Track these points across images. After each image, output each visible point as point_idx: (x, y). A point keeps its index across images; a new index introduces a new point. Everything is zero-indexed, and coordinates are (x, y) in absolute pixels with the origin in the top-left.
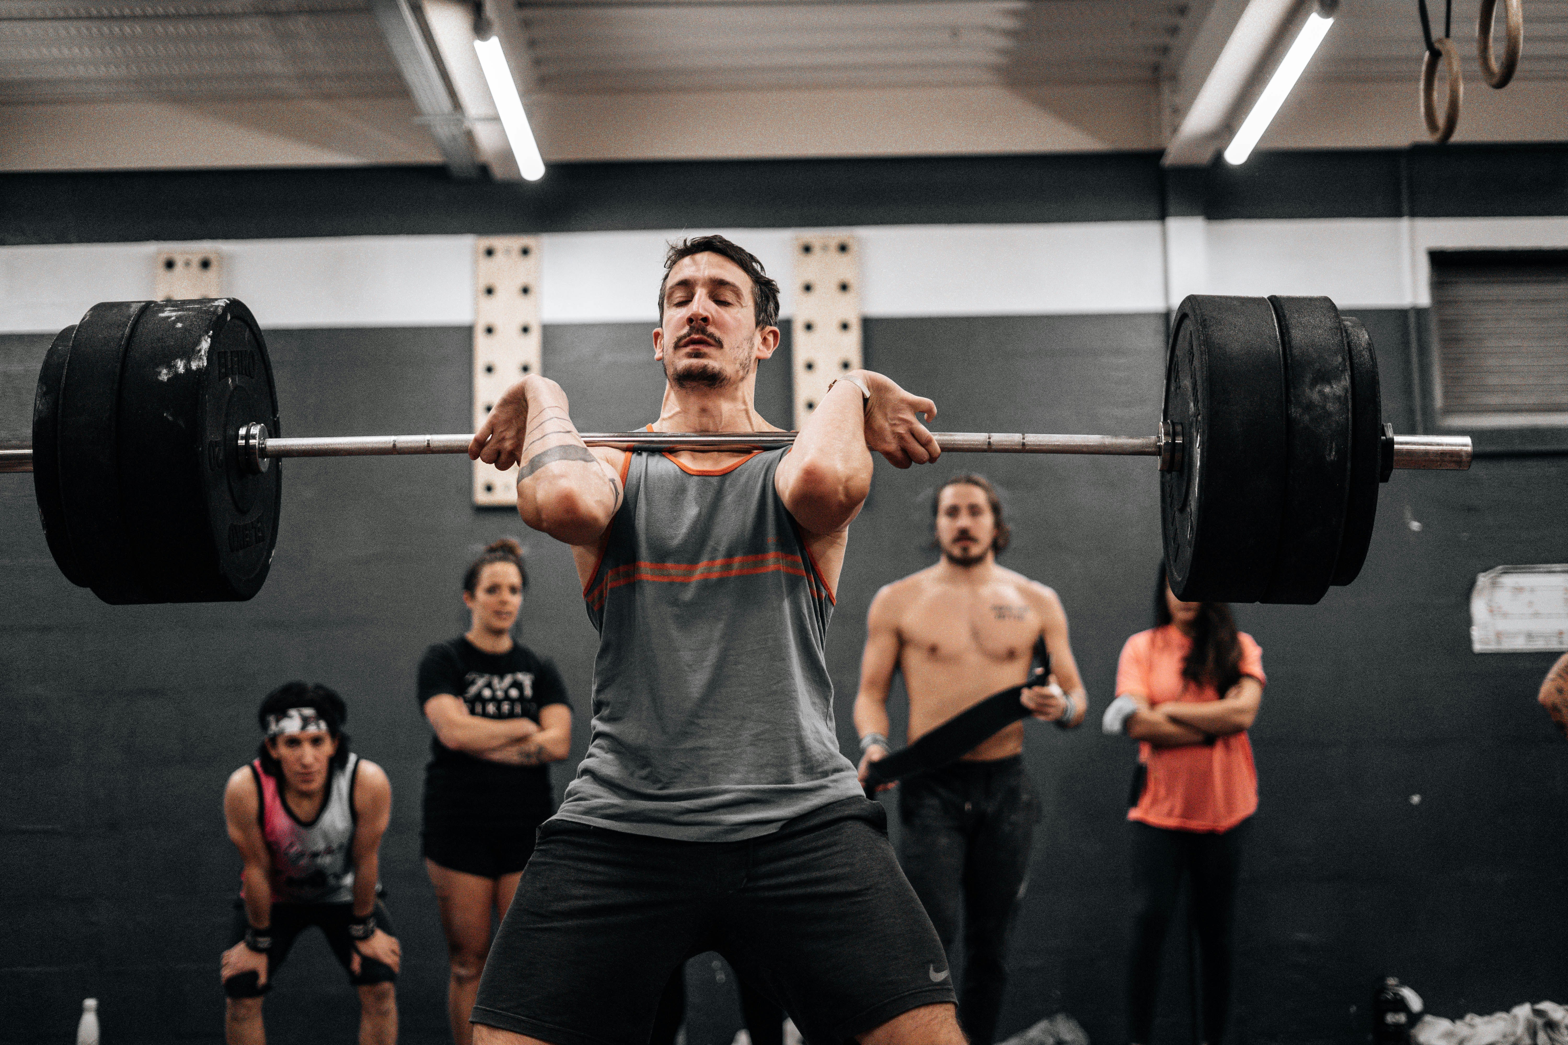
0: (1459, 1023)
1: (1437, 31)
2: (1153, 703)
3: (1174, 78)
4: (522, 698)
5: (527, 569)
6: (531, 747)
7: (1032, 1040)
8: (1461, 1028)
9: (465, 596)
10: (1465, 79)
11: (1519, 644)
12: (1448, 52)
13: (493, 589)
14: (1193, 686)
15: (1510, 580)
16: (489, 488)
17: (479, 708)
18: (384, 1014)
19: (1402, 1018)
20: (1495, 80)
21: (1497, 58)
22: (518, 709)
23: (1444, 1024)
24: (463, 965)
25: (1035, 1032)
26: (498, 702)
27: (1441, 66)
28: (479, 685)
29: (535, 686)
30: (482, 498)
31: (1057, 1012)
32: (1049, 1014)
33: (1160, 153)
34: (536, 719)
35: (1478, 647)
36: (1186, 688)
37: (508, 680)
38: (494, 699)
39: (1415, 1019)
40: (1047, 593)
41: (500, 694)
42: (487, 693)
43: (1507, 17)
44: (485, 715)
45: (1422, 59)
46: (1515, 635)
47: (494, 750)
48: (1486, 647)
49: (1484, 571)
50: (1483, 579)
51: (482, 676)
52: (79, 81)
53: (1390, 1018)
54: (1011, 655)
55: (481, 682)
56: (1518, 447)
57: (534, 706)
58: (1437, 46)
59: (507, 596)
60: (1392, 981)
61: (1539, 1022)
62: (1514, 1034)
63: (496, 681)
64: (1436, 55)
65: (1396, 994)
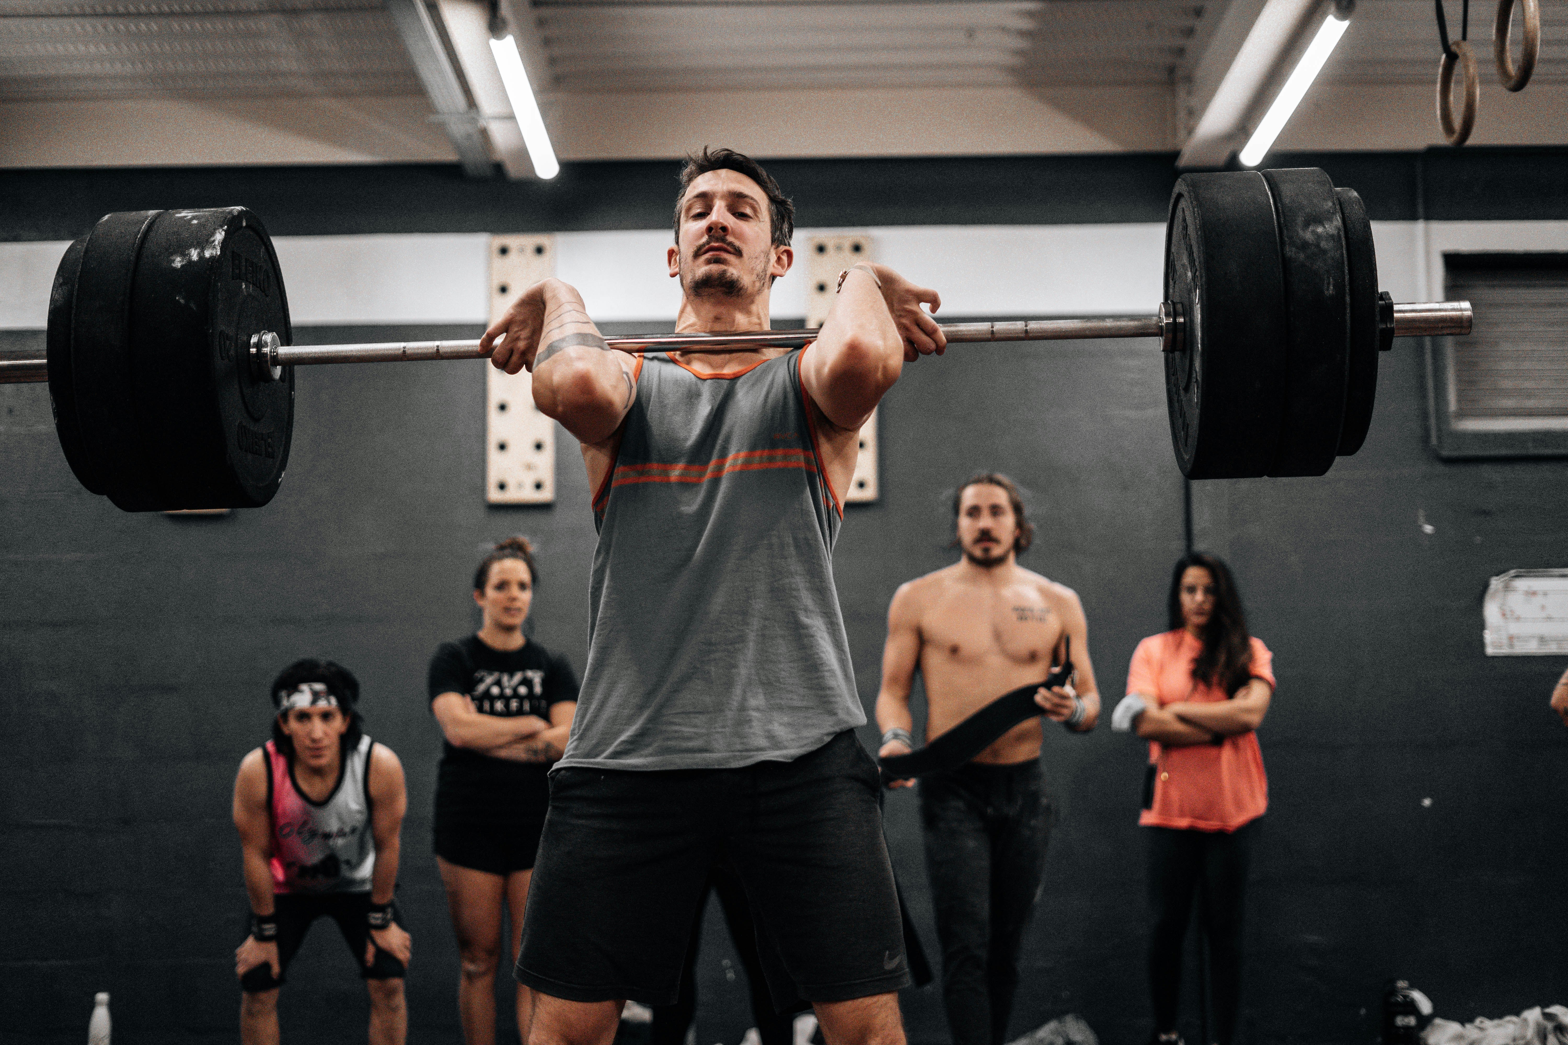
0: (1468, 1026)
1: (1454, 33)
2: (1162, 704)
3: (1189, 79)
4: (531, 695)
5: (536, 566)
6: (539, 744)
7: (1041, 1041)
8: (1471, 1031)
9: (476, 594)
10: (1481, 83)
11: (1531, 648)
12: (1464, 55)
13: (502, 586)
14: (1201, 687)
15: (1523, 584)
16: (502, 487)
17: (487, 706)
18: (394, 1010)
19: (1412, 1021)
20: (1512, 83)
21: (1514, 61)
22: (527, 706)
23: (1454, 1027)
24: (473, 961)
25: (1044, 1033)
26: (507, 700)
27: (1458, 68)
28: (487, 682)
29: (544, 683)
30: (495, 495)
31: (1065, 1013)
32: (1058, 1015)
33: (1175, 155)
34: (546, 717)
35: (1490, 651)
36: (1195, 689)
37: (518, 677)
38: (502, 696)
39: (1424, 1022)
40: (1068, 594)
41: (508, 692)
42: (495, 690)
43: (1524, 19)
44: (493, 712)
45: (1439, 61)
46: (1526, 639)
47: (500, 747)
48: (1498, 651)
49: (1497, 575)
50: (1496, 583)
51: (491, 674)
52: (96, 78)
53: (1400, 1021)
54: (1033, 657)
55: (489, 680)
56: (1532, 451)
57: (544, 703)
58: (1454, 48)
59: (515, 591)
60: (1402, 984)
61: (1550, 1026)
62: (1523, 1037)
63: (505, 679)
64: (1452, 58)
65: (1405, 997)
